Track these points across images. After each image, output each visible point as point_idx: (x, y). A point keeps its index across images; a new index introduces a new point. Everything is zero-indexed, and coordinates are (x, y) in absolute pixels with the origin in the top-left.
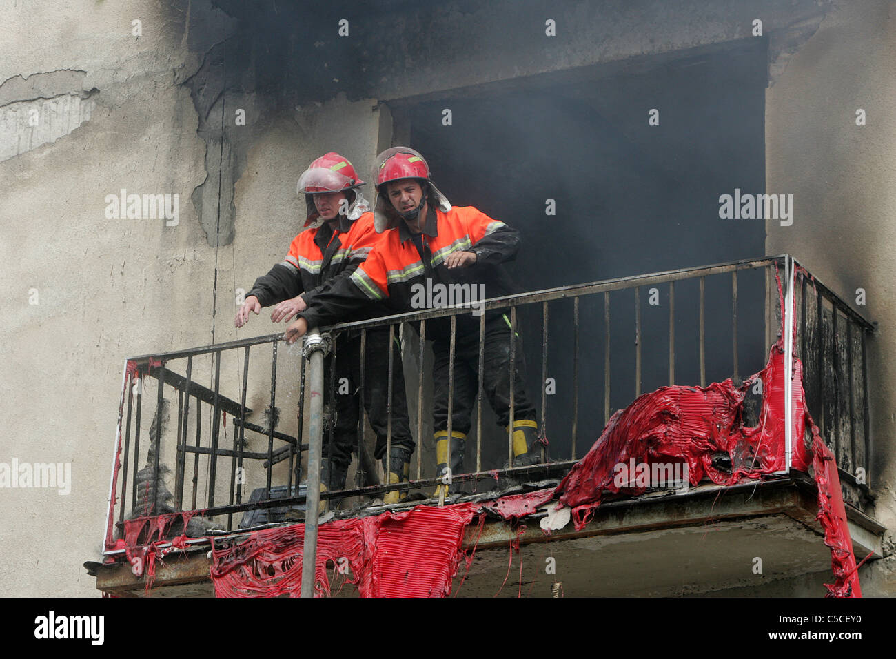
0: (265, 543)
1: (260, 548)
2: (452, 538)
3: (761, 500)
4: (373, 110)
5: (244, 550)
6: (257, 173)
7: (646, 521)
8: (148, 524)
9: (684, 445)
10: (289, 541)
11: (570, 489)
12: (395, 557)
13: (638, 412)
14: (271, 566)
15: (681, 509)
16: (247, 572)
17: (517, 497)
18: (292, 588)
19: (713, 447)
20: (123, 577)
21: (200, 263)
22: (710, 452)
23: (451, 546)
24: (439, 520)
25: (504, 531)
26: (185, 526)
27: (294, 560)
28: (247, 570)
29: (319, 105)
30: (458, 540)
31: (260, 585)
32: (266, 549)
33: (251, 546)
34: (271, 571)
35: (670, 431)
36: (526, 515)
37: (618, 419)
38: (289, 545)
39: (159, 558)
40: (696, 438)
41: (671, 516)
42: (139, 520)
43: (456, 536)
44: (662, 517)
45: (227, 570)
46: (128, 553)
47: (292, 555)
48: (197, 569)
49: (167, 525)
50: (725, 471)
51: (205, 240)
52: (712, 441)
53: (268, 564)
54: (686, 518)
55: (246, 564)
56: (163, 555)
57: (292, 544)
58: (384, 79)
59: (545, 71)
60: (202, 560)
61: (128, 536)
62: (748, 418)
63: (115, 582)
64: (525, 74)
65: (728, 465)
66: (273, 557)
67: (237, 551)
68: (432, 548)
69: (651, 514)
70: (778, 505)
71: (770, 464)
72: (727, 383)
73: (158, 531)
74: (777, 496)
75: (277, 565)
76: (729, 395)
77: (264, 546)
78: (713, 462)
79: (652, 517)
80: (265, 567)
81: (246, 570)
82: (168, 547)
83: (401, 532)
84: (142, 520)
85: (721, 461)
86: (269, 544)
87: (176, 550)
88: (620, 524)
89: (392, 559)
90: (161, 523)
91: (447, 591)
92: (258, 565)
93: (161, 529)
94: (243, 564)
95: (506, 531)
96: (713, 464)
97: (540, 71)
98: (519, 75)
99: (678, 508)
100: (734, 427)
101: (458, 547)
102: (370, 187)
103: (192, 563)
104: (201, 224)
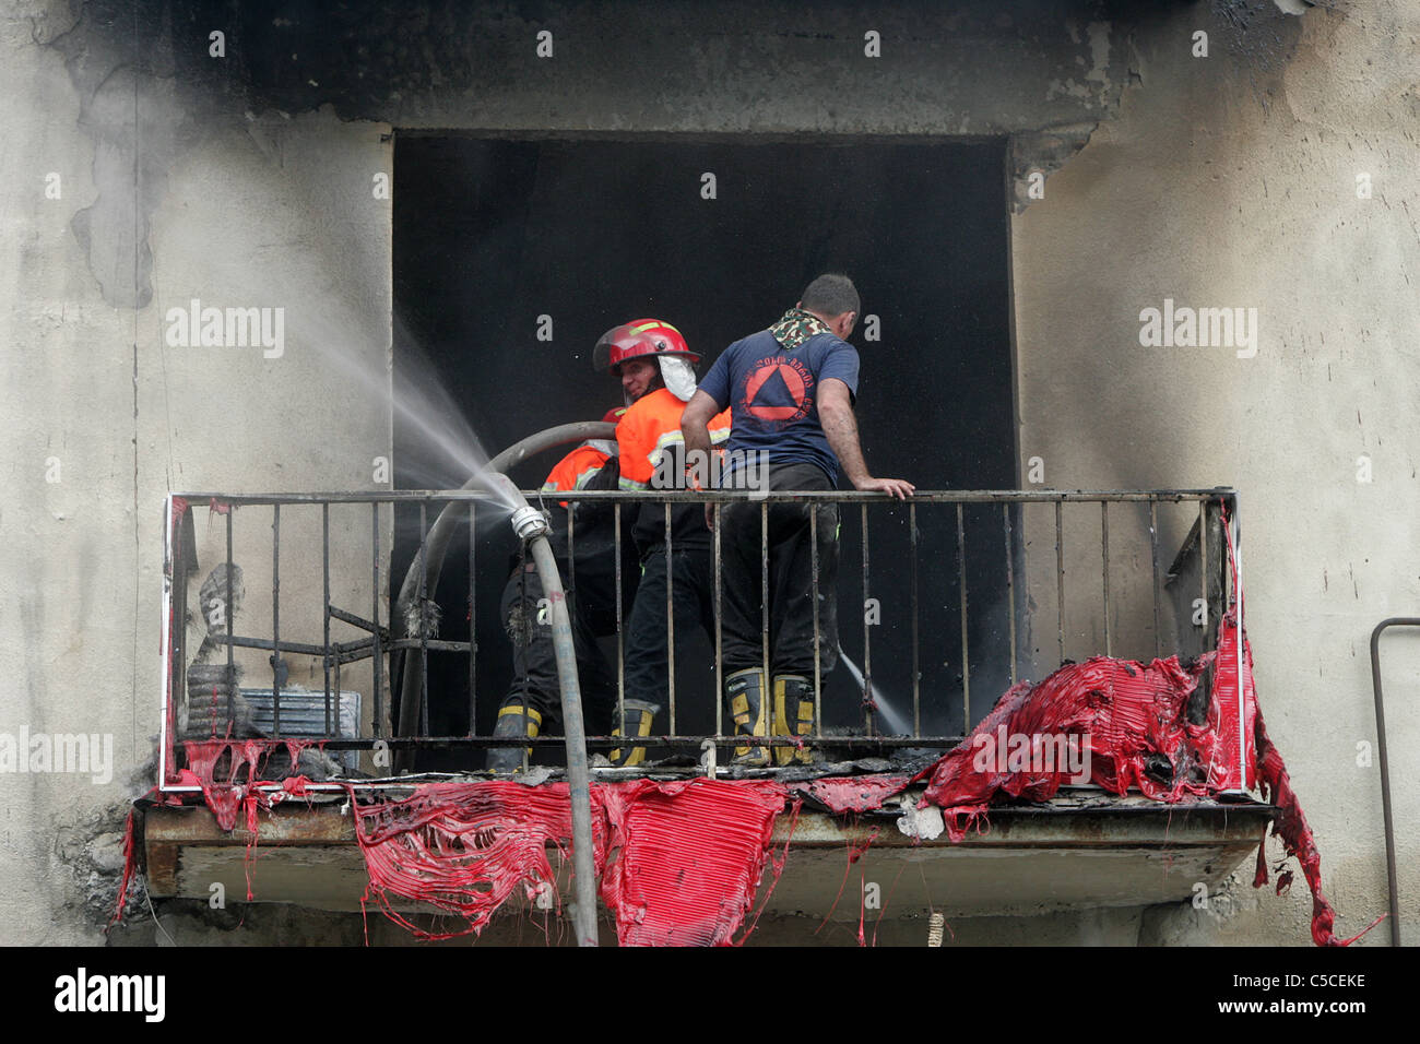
0: (446, 804)
1: (436, 810)
2: (753, 830)
3: (1212, 826)
4: (382, 140)
5: (409, 810)
6: (186, 205)
7: (1043, 837)
8: (228, 751)
9: (1115, 741)
10: (482, 804)
11: (943, 781)
12: (660, 847)
13: (1060, 688)
14: (458, 838)
15: (1095, 827)
16: (417, 844)
17: (844, 782)
18: (496, 875)
19: (1151, 748)
20: (194, 827)
21: (93, 328)
22: (1146, 752)
23: (755, 841)
24: (733, 801)
25: (825, 828)
26: (295, 762)
27: (496, 835)
28: (417, 841)
29: (287, 116)
30: (763, 834)
31: (439, 865)
32: (449, 812)
33: (421, 806)
34: (458, 845)
35: (1100, 720)
36: (870, 810)
37: (1029, 695)
38: (482, 811)
39: (265, 806)
40: (1130, 732)
41: (1080, 835)
42: (213, 744)
43: (760, 827)
44: (1067, 834)
45: (384, 837)
46: (208, 793)
47: (491, 827)
48: (322, 828)
49: (262, 757)
50: (1162, 782)
51: (100, 295)
52: (1151, 740)
53: (453, 837)
54: (1102, 839)
55: (415, 831)
56: (271, 804)
57: (487, 810)
58: (396, 96)
59: (663, 129)
60: (331, 818)
61: (194, 765)
62: (1194, 711)
63: (181, 833)
64: (630, 128)
65: (1168, 774)
66: (459, 826)
67: (396, 810)
68: (721, 840)
69: (1051, 829)
70: (1238, 837)
71: (1221, 778)
72: (1173, 662)
73: (247, 764)
74: (1237, 824)
75: (468, 838)
76: (1174, 678)
77: (442, 808)
78: (1147, 767)
79: (1053, 834)
80: (448, 840)
81: (415, 841)
82: (277, 791)
83: (670, 812)
84: (218, 745)
85: (1158, 769)
86: (450, 807)
87: (291, 798)
88: (1004, 837)
89: (657, 849)
90: (253, 752)
91: (748, 904)
92: (437, 836)
93: (253, 762)
94: (410, 831)
95: (829, 828)
96: (1147, 771)
97: (656, 128)
98: (621, 128)
99: (1090, 825)
100: (1178, 722)
101: (763, 843)
102: (384, 257)
103: (315, 819)
104: (90, 268)
